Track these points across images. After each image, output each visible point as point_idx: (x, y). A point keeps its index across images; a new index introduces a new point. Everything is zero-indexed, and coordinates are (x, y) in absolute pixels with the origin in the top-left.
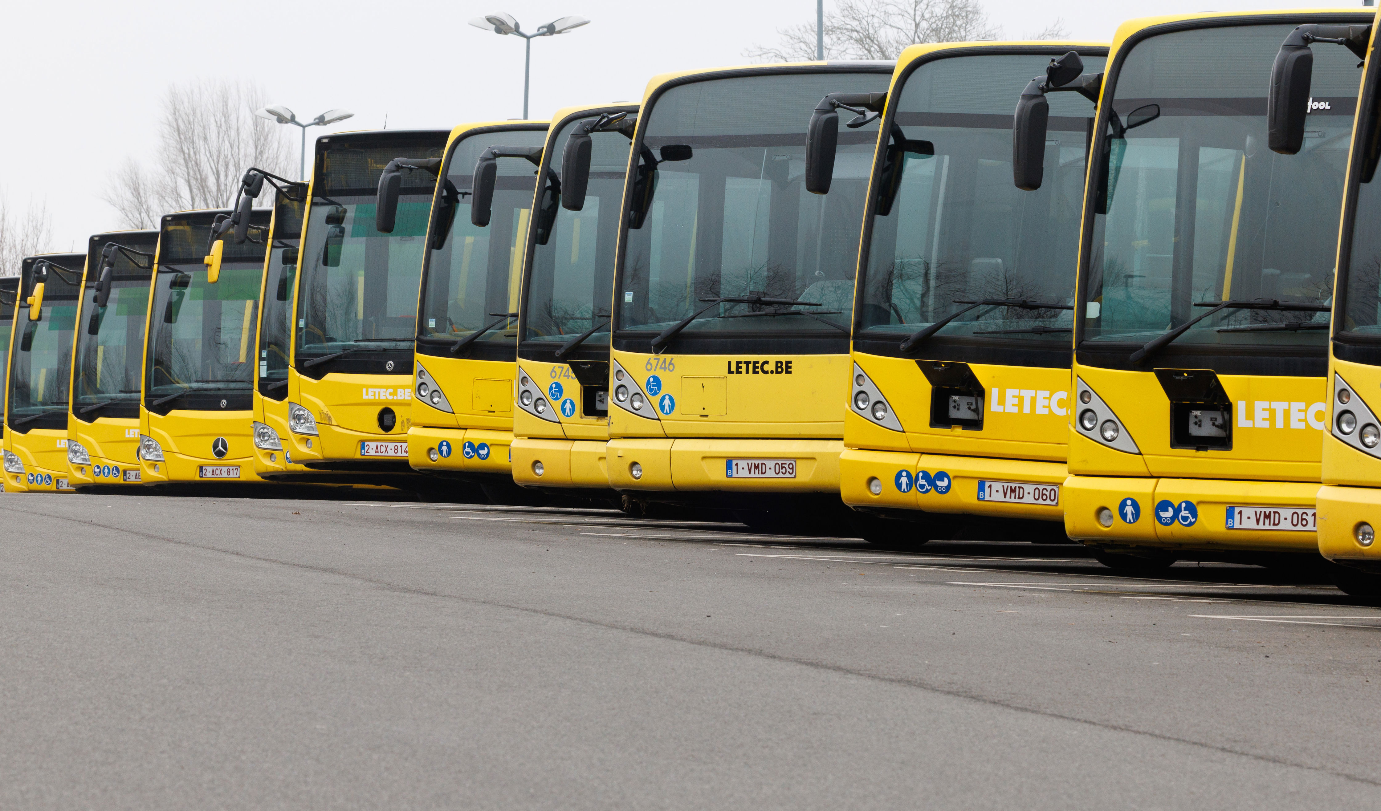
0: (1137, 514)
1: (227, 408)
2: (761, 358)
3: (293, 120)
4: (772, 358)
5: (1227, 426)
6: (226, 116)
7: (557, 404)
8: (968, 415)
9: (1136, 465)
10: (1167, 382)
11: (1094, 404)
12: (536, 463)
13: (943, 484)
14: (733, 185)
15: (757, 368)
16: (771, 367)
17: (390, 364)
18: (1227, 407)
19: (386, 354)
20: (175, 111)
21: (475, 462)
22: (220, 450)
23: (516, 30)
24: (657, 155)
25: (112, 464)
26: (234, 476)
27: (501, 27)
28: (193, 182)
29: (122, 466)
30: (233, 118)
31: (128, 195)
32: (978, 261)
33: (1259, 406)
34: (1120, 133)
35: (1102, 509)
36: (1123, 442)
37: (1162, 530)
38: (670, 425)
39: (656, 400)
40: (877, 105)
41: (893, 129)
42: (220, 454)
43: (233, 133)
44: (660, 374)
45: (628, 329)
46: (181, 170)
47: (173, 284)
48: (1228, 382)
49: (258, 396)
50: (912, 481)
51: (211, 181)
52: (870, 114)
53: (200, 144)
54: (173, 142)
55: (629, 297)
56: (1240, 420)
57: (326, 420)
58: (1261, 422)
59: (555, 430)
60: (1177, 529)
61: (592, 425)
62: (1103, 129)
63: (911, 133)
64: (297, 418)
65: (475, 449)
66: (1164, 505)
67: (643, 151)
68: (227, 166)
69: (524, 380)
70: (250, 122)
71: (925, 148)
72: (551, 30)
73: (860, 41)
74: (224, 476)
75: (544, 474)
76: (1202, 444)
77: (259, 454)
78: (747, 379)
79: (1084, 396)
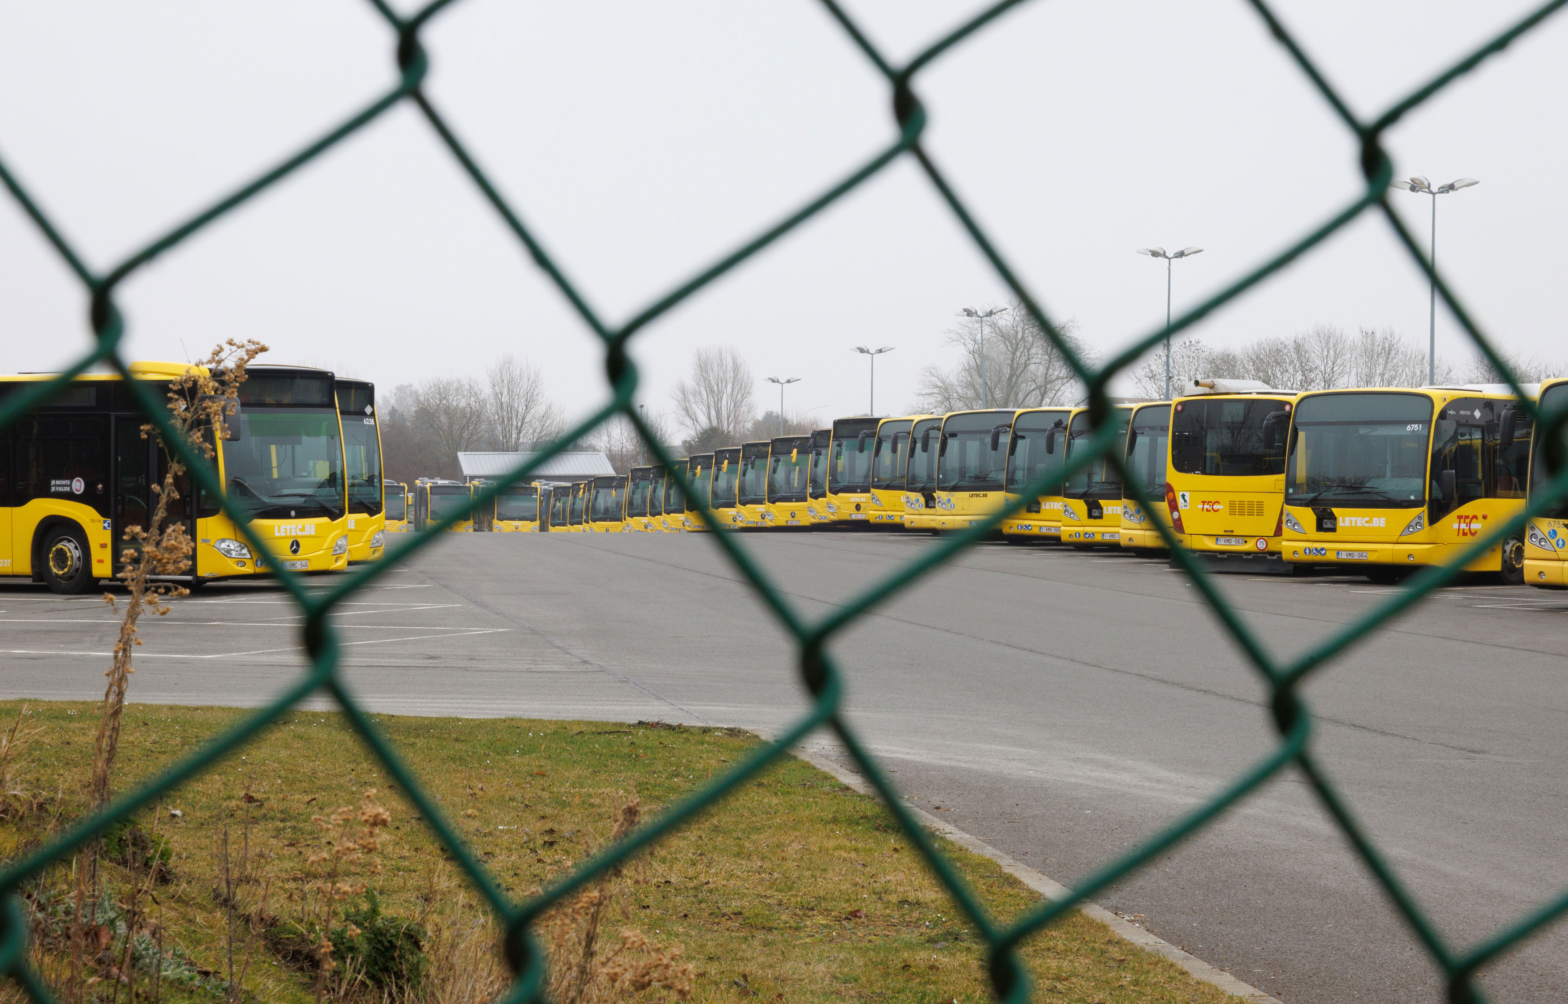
0: (1079, 536)
1: (796, 501)
2: (979, 493)
3: (778, 381)
4: (982, 493)
5: (1102, 513)
6: (721, 360)
7: (918, 505)
8: (1037, 510)
9: (1079, 523)
10: (1086, 502)
11: (1068, 508)
12: (912, 522)
13: (1030, 528)
14: (969, 443)
15: (977, 496)
16: (981, 495)
17: (859, 490)
18: (1101, 508)
19: (857, 487)
20: (699, 358)
21: (890, 521)
22: (793, 516)
23: (868, 352)
24: (947, 436)
25: (752, 520)
26: (798, 524)
27: (862, 351)
28: (708, 389)
29: (756, 521)
30: (724, 361)
31: (681, 395)
32: (1038, 465)
33: (1110, 508)
34: (1073, 438)
35: (1070, 535)
36: (1075, 517)
37: (1086, 540)
38: (954, 512)
39: (949, 505)
40: (1010, 427)
41: (1014, 433)
42: (793, 517)
43: (724, 368)
44: (950, 497)
45: (941, 485)
46: (702, 384)
47: (775, 461)
48: (1101, 502)
49: (809, 498)
50: (1022, 527)
51: (715, 388)
52: (1008, 429)
53: (710, 372)
54: (698, 372)
55: (941, 476)
56: (1105, 512)
57: (839, 508)
58: (1110, 512)
59: (917, 512)
60: (1090, 540)
61: (928, 511)
62: (1069, 437)
63: (1019, 434)
64: (830, 507)
65: (890, 517)
66: (1086, 533)
67: (944, 435)
68: (722, 383)
69: (908, 498)
70: (731, 363)
71: (1023, 437)
72: (880, 351)
73: (990, 326)
74: (795, 524)
75: (914, 525)
76: (1096, 518)
77: (810, 517)
78: (975, 499)
79: (1065, 506)
